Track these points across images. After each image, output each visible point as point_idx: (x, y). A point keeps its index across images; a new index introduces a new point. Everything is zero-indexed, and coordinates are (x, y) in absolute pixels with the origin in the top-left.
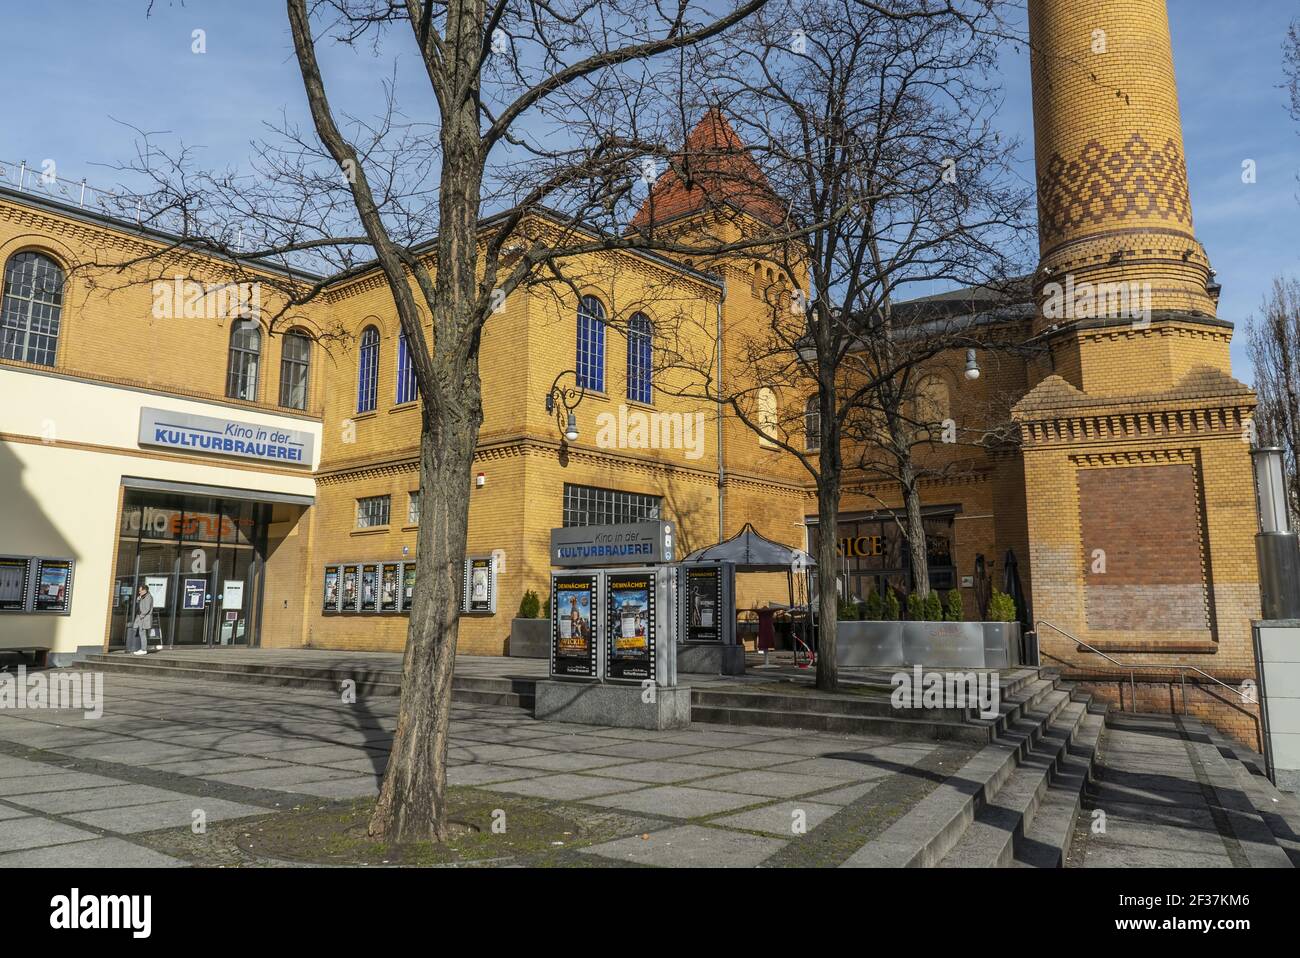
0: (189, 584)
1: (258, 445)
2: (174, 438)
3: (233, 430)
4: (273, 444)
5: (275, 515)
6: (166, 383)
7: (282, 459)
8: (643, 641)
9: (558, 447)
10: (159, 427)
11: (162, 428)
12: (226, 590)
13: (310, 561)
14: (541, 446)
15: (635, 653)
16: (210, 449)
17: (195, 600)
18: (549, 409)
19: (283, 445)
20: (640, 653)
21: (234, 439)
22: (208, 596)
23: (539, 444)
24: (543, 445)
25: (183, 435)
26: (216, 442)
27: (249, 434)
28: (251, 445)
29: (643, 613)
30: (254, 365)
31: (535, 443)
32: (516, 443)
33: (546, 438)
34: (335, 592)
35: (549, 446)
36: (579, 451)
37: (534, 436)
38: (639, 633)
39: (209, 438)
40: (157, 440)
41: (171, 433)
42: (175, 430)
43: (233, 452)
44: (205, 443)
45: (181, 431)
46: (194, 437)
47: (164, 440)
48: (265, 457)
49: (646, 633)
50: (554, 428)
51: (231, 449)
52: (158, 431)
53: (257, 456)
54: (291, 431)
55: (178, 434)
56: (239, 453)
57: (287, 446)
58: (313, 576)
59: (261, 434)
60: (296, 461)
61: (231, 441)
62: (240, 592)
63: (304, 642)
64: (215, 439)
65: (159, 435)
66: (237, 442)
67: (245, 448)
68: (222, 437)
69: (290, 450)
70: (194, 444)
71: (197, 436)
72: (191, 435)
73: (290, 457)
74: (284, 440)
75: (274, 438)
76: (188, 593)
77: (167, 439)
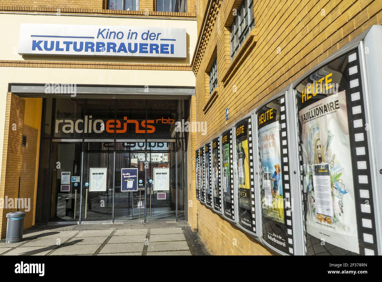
0: (125, 172)
1: (130, 45)
2: (49, 46)
3: (104, 34)
4: (144, 42)
6: (50, 5)
7: (154, 54)
10: (35, 39)
11: (37, 39)
12: (155, 176)
16: (83, 53)
17: (130, 184)
19: (154, 42)
21: (106, 41)
22: (141, 181)
25: (58, 43)
26: (89, 46)
27: (120, 36)
28: (122, 45)
39: (82, 43)
40: (34, 49)
41: (46, 43)
42: (49, 40)
43: (106, 53)
44: (78, 47)
46: (68, 44)
47: (40, 49)
48: (137, 54)
51: (103, 51)
52: (34, 42)
53: (129, 54)
55: (52, 43)
56: (112, 53)
57: (159, 42)
59: (132, 34)
60: (170, 55)
61: (103, 44)
62: (168, 176)
64: (87, 43)
65: (36, 45)
66: (109, 44)
67: (117, 48)
68: (95, 41)
69: (162, 45)
70: (68, 49)
71: (71, 43)
72: (64, 43)
73: (162, 52)
74: (156, 38)
75: (145, 36)
76: (124, 179)
77: (43, 48)
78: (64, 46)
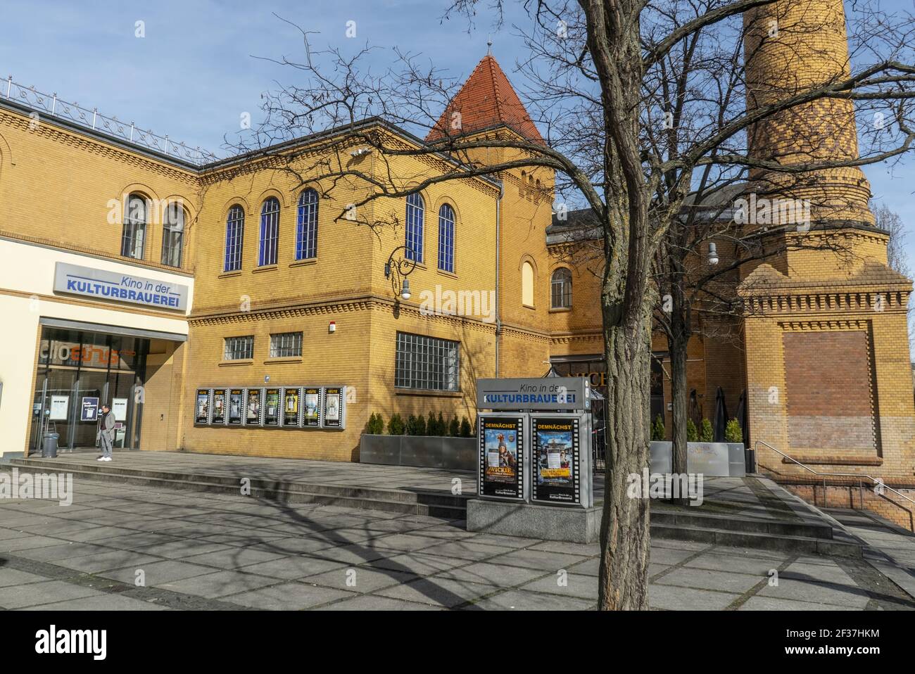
0: (85, 401)
1: (146, 294)
2: (82, 287)
3: (127, 282)
4: (157, 293)
5: (152, 347)
6: (74, 243)
7: (164, 305)
9: (393, 304)
10: (70, 278)
11: (72, 279)
13: (183, 385)
14: (382, 303)
15: (561, 481)
16: (109, 297)
17: (90, 414)
18: (387, 275)
19: (165, 295)
20: (565, 481)
21: (128, 289)
23: (381, 301)
24: (383, 302)
25: (89, 285)
26: (115, 291)
27: (139, 285)
28: (141, 294)
30: (142, 231)
31: (378, 300)
32: (363, 300)
33: (385, 296)
34: (206, 409)
35: (387, 302)
36: (407, 307)
37: (377, 295)
38: (564, 465)
39: (109, 288)
40: (69, 288)
41: (79, 283)
42: (82, 281)
43: (127, 300)
44: (106, 291)
45: (87, 282)
46: (97, 287)
47: (74, 289)
48: (151, 303)
49: (571, 465)
50: (390, 289)
51: (125, 297)
52: (69, 281)
53: (145, 303)
54: (171, 284)
55: (85, 284)
56: (131, 300)
57: (168, 295)
58: (186, 396)
59: (149, 286)
60: (175, 308)
61: (126, 291)
62: (125, 406)
63: (178, 447)
64: (113, 289)
65: (70, 285)
66: (130, 292)
67: (136, 296)
68: (119, 287)
69: (170, 298)
70: (97, 293)
71: (100, 286)
72: (95, 285)
73: (170, 304)
74: (166, 291)
75: (158, 289)
76: (85, 408)
77: (76, 287)
78: (93, 288)
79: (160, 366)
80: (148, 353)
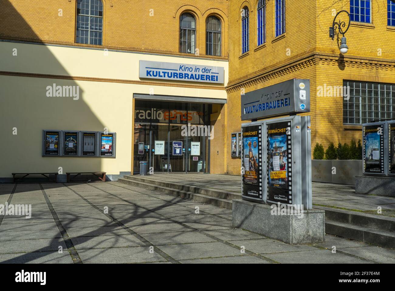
0: (175, 143)
1: (196, 75)
2: (155, 74)
3: (183, 68)
4: (203, 74)
6: (150, 48)
7: (208, 81)
8: (284, 174)
9: (337, 59)
10: (147, 69)
11: (149, 70)
12: (192, 147)
13: (226, 131)
14: (326, 58)
15: (280, 183)
16: (172, 78)
17: (178, 151)
18: (332, 36)
19: (208, 74)
20: (283, 183)
21: (184, 72)
22: (184, 149)
23: (325, 57)
24: (327, 58)
25: (159, 72)
26: (175, 75)
27: (191, 70)
28: (192, 75)
29: (284, 152)
30: (194, 35)
31: (321, 57)
32: (310, 58)
33: (330, 53)
34: (235, 146)
35: (331, 58)
36: (353, 60)
37: (323, 53)
38: (282, 167)
39: (171, 73)
40: (147, 75)
41: (153, 72)
42: (155, 70)
43: (183, 79)
44: (170, 75)
45: (158, 70)
46: (164, 73)
47: (151, 75)
48: (200, 80)
49: (286, 168)
50: (336, 47)
51: (182, 78)
52: (147, 71)
53: (195, 80)
54: (212, 67)
55: (157, 72)
56: (187, 79)
57: (210, 74)
58: (227, 139)
59: (197, 69)
60: (216, 82)
61: (182, 74)
62: (199, 147)
63: (225, 171)
64: (174, 73)
65: (148, 73)
66: (185, 74)
67: (189, 77)
68: (178, 72)
69: (212, 76)
70: (164, 76)
71: (166, 73)
72: (163, 72)
73: (212, 80)
74: (209, 72)
75: (203, 71)
76: (174, 148)
77: (152, 74)
78: (162, 74)
79: (216, 121)
80: (211, 113)
